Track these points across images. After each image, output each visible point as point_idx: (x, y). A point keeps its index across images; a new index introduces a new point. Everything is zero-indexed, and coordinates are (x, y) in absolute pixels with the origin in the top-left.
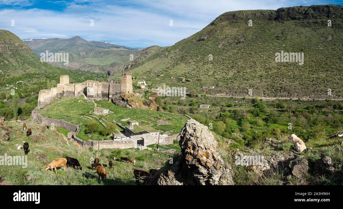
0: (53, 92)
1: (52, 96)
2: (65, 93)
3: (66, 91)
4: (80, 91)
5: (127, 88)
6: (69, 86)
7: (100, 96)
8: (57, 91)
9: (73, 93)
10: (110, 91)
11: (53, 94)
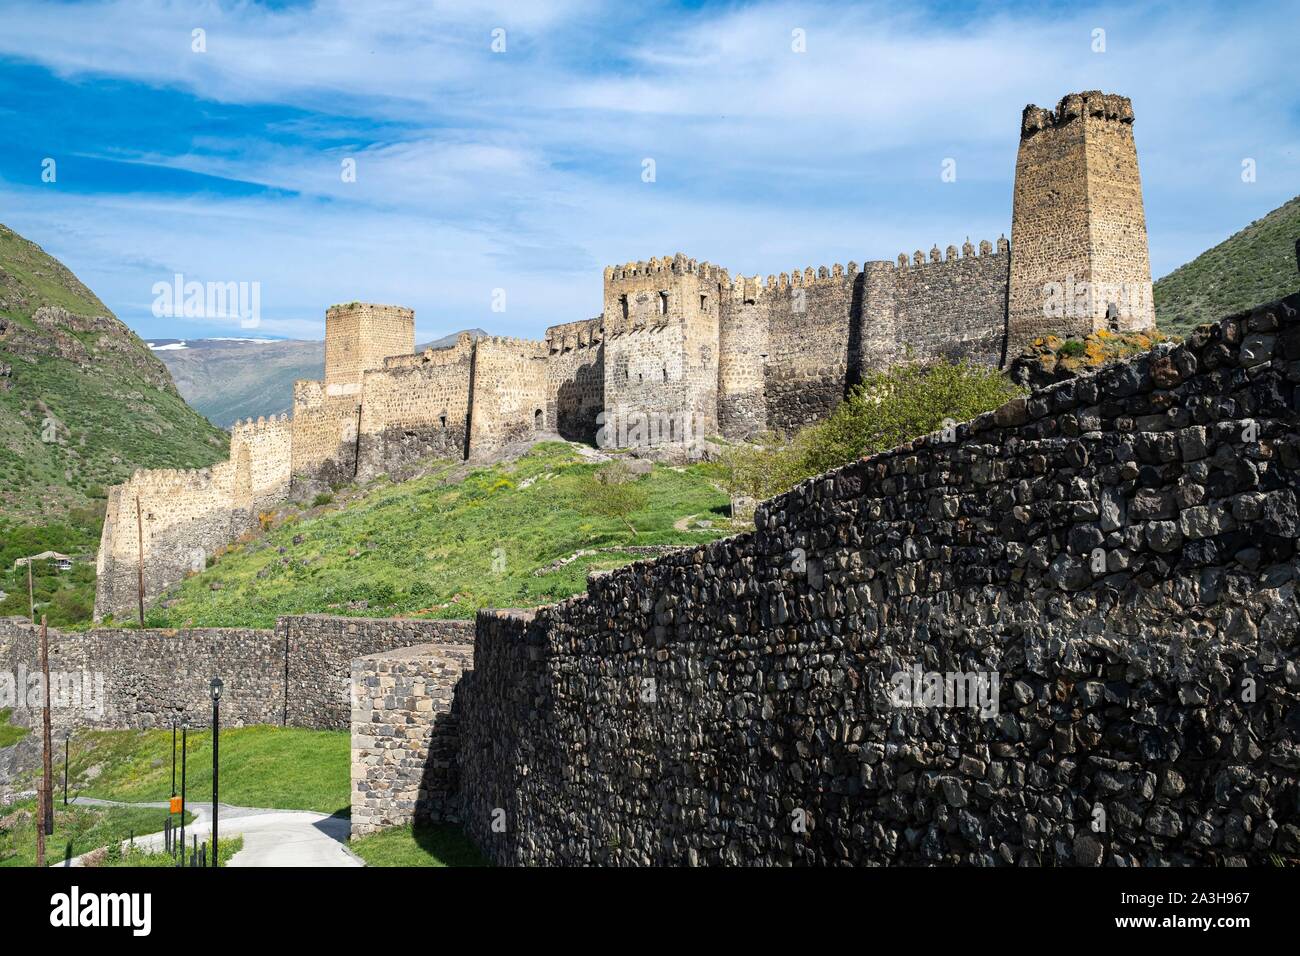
0: (255, 466)
1: (246, 504)
2: (376, 454)
3: (381, 428)
4: (530, 419)
5: (1096, 259)
6: (418, 378)
7: (754, 416)
8: (297, 448)
9: (449, 434)
10: (877, 343)
11: (256, 488)
